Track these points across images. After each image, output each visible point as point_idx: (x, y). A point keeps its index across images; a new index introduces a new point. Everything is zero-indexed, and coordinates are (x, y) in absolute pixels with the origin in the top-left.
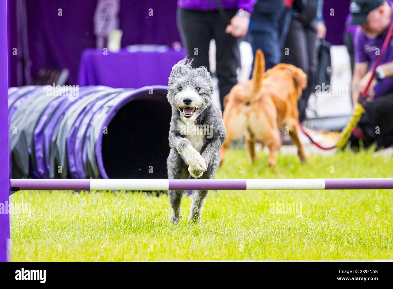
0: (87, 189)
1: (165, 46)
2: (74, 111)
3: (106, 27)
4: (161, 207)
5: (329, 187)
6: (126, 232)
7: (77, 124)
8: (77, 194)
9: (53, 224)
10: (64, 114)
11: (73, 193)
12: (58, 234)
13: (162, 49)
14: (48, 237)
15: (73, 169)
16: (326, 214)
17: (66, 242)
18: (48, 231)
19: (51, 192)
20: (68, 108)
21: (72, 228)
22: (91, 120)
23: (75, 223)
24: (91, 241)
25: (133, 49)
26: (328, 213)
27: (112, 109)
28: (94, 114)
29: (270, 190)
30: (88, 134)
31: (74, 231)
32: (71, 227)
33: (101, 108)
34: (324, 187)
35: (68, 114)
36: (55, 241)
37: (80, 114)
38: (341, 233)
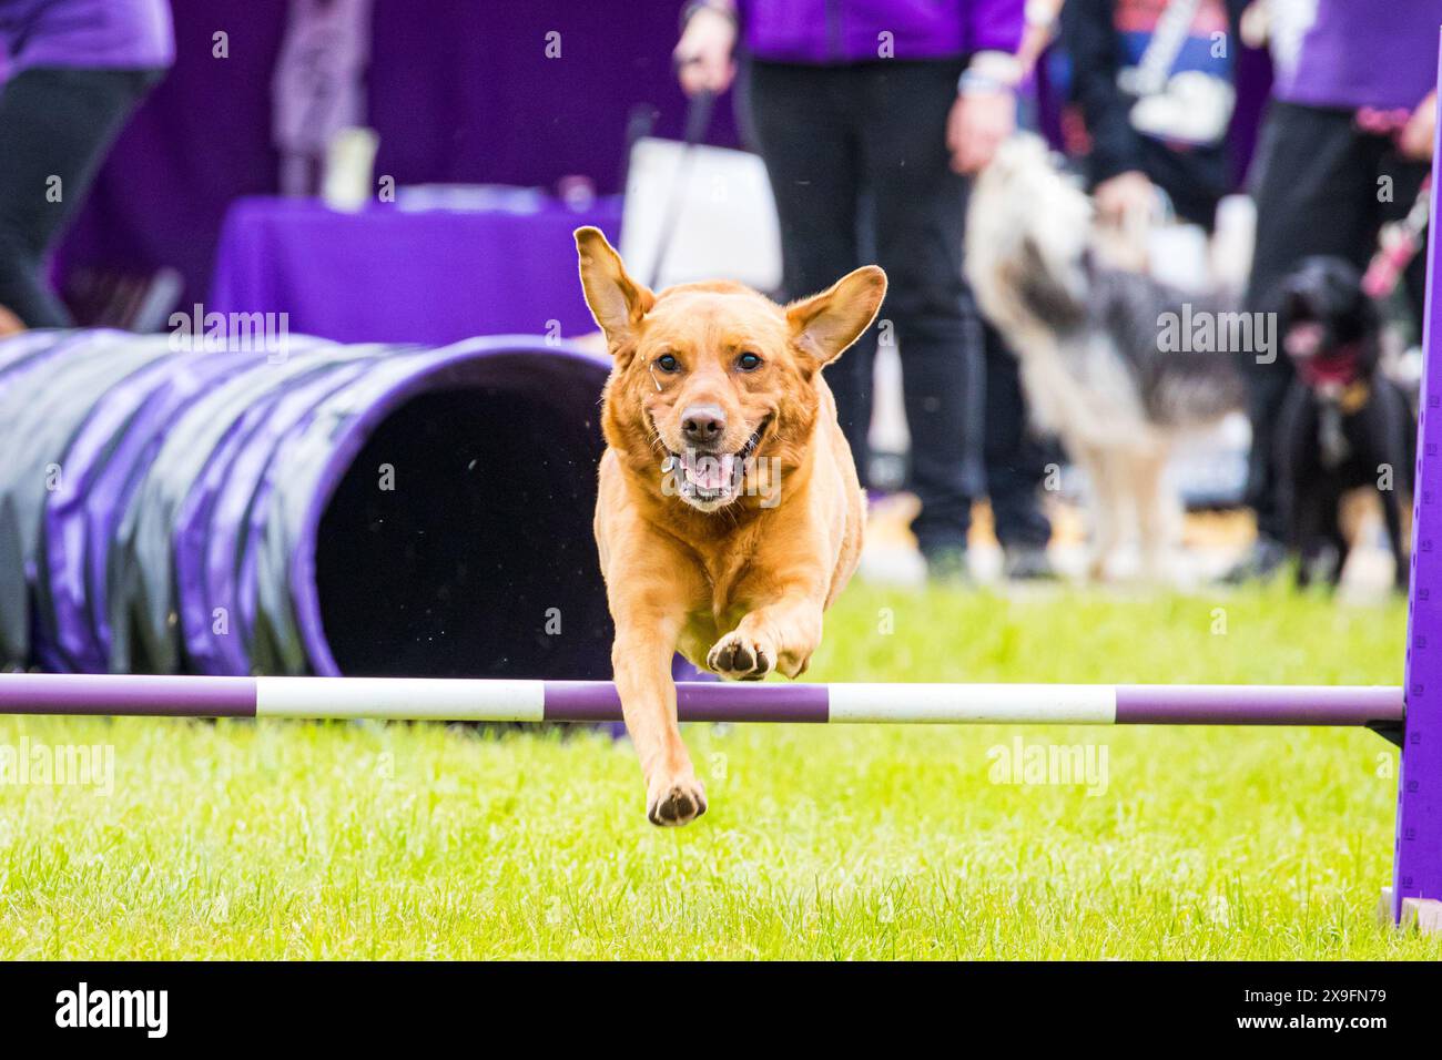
0: (243, 710)
1: (533, 189)
2: (202, 430)
3: (315, 118)
4: (512, 781)
5: (1129, 715)
6: (386, 873)
7: (213, 478)
8: (204, 731)
9: (119, 839)
10: (159, 439)
11: (190, 725)
12: (136, 875)
13: (522, 203)
14: (100, 889)
15: (200, 644)
16: (1120, 813)
17: (165, 906)
18: (98, 866)
19: (110, 723)
20: (174, 417)
21: (189, 855)
22: (269, 462)
23: (200, 835)
24: (255, 901)
25: (419, 200)
26: (1127, 811)
27: (351, 425)
28: (279, 441)
29: (916, 722)
30: (258, 517)
31: (194, 865)
32: (184, 850)
33: (307, 418)
34: (1112, 714)
35: (178, 439)
36: (127, 902)
37: (223, 440)
38: (1169, 883)
